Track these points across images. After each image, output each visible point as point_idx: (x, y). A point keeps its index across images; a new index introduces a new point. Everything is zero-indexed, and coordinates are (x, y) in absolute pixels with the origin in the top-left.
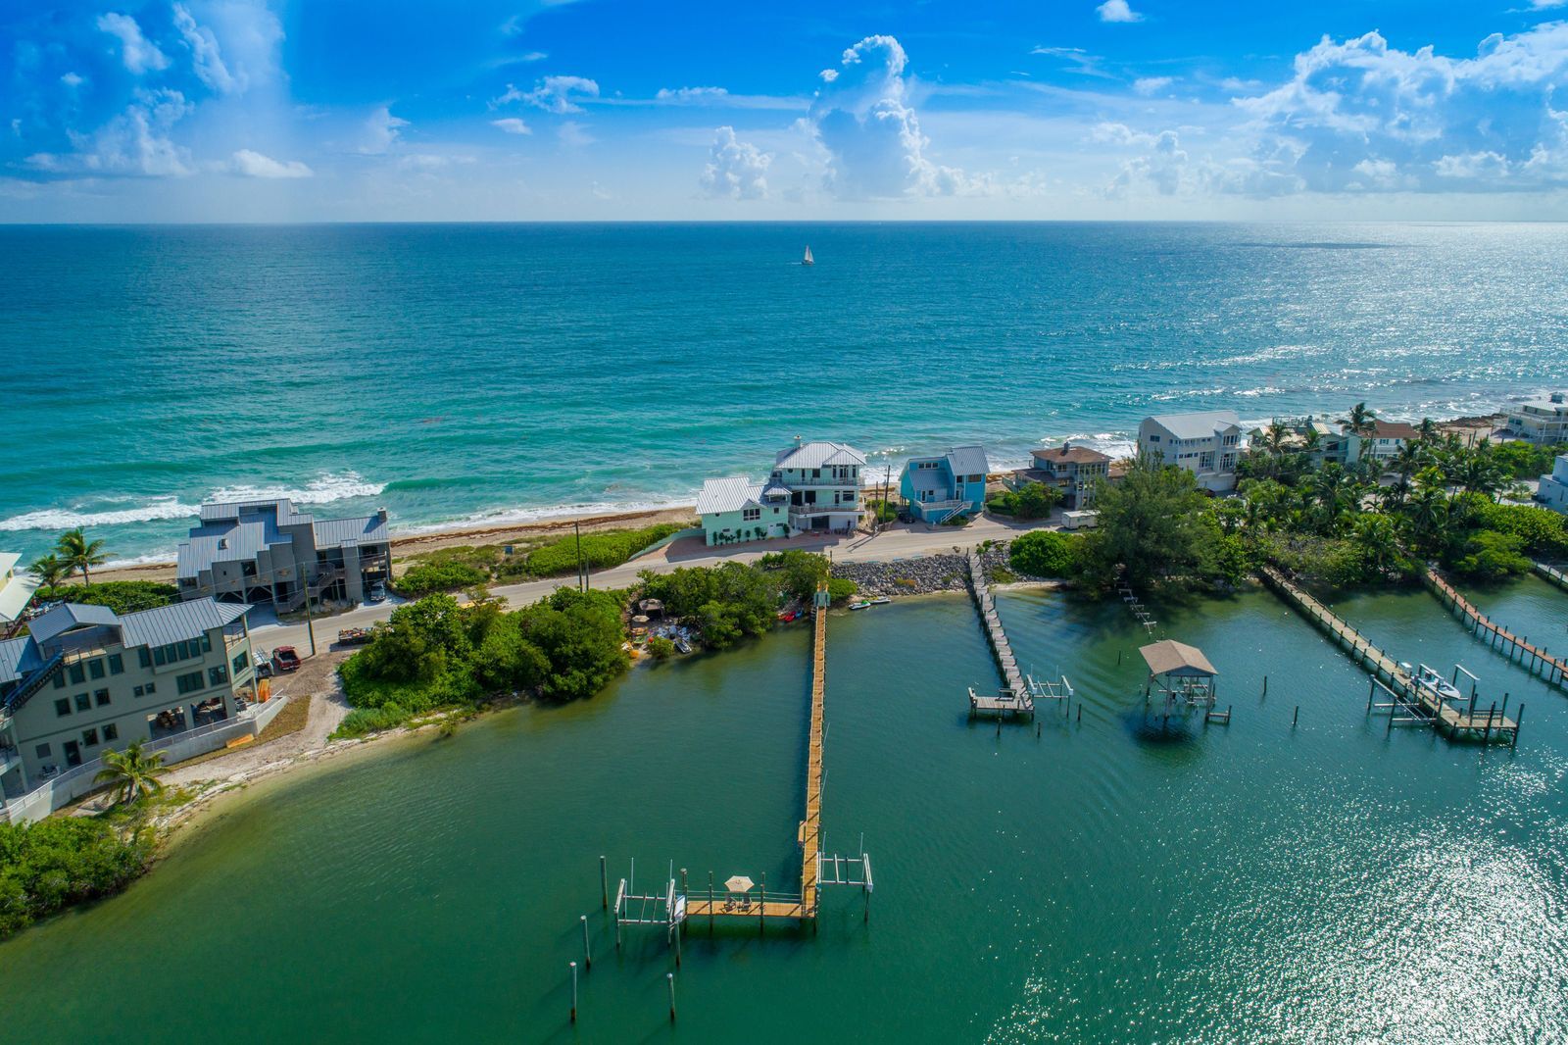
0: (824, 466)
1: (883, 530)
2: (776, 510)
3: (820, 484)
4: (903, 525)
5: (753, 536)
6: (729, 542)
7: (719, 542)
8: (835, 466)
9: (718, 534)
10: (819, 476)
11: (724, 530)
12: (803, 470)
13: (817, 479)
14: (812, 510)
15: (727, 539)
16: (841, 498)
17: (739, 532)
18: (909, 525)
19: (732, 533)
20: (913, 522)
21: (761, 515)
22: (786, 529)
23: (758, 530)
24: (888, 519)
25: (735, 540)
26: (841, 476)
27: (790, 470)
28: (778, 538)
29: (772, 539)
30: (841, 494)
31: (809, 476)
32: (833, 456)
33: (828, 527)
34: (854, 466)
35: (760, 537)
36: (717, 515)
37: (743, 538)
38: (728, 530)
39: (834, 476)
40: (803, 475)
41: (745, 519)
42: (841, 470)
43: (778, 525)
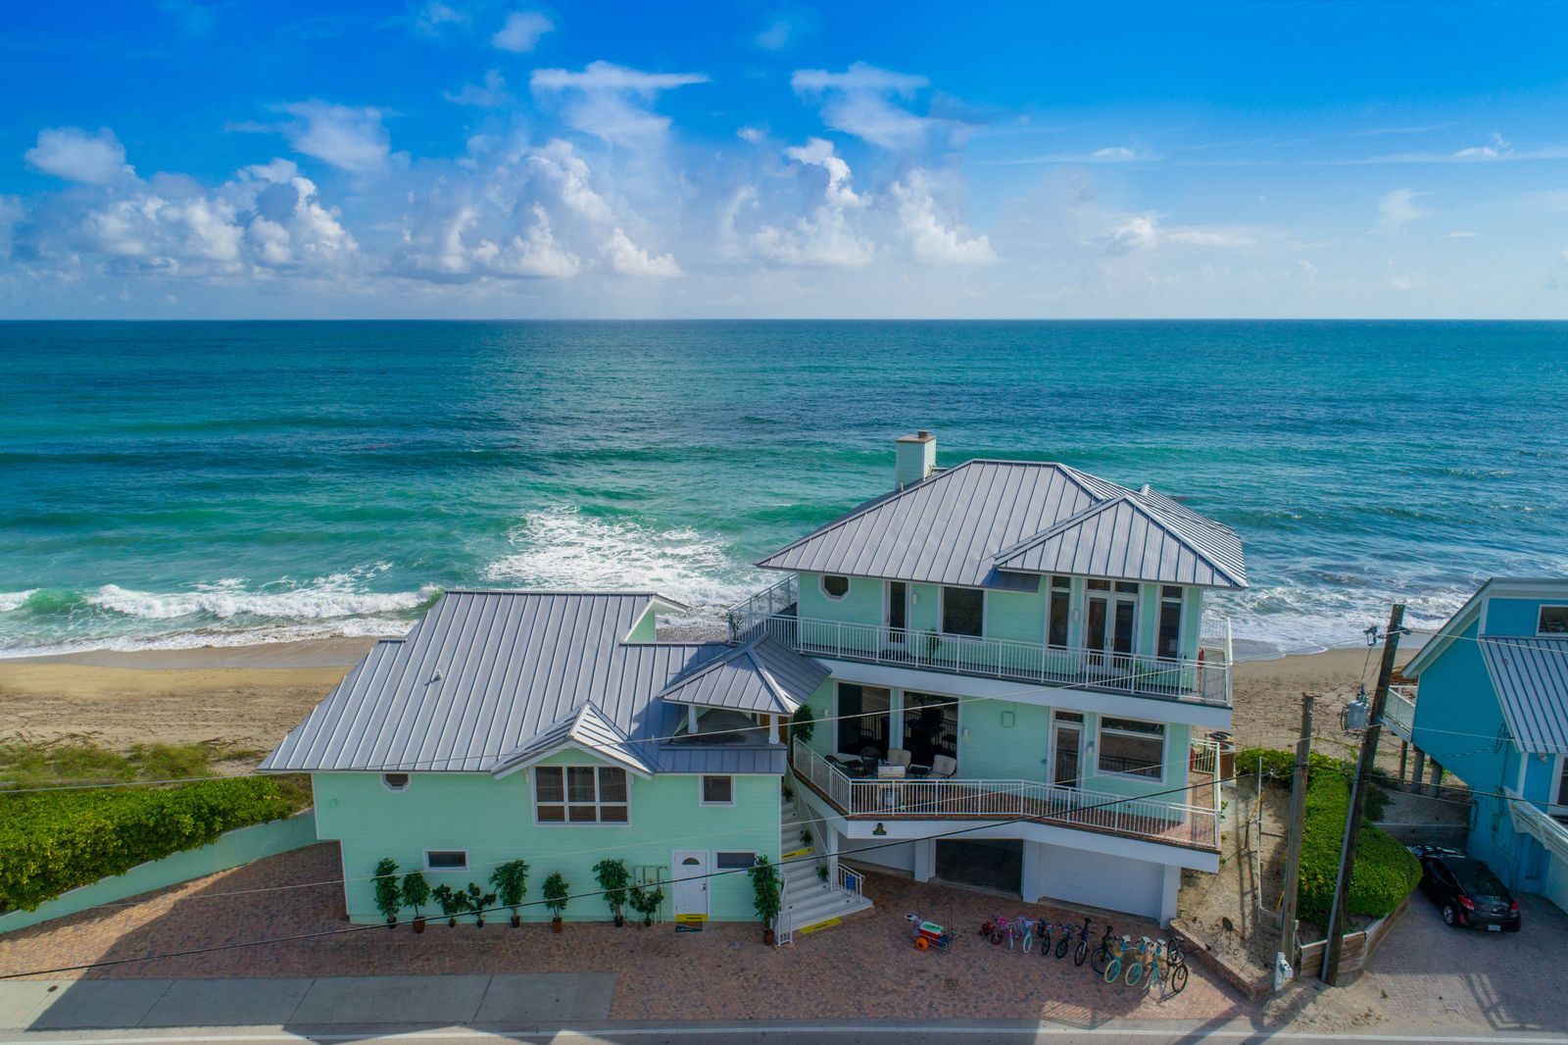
0: (1002, 577)
1: (1325, 972)
2: (718, 790)
3: (986, 672)
4: (1451, 941)
5: (587, 905)
6: (465, 919)
7: (406, 913)
8: (1061, 581)
9: (400, 874)
10: (976, 630)
11: (437, 860)
12: (898, 592)
13: (958, 644)
14: (918, 807)
15: (452, 902)
16: (1089, 757)
17: (511, 878)
18: (1485, 948)
19: (479, 873)
20: (1511, 926)
21: (631, 804)
22: (765, 884)
23: (612, 875)
24: (1362, 910)
25: (497, 915)
26: (1096, 640)
27: (836, 585)
28: (723, 926)
29: (692, 926)
30: (1090, 735)
31: (926, 616)
32: (1058, 530)
33: (1015, 885)
34: (1172, 590)
35: (630, 913)
36: (397, 779)
37: (534, 910)
38: (458, 860)
39: (1058, 636)
40: (897, 618)
41: (546, 815)
42: (1097, 610)
43: (726, 861)
